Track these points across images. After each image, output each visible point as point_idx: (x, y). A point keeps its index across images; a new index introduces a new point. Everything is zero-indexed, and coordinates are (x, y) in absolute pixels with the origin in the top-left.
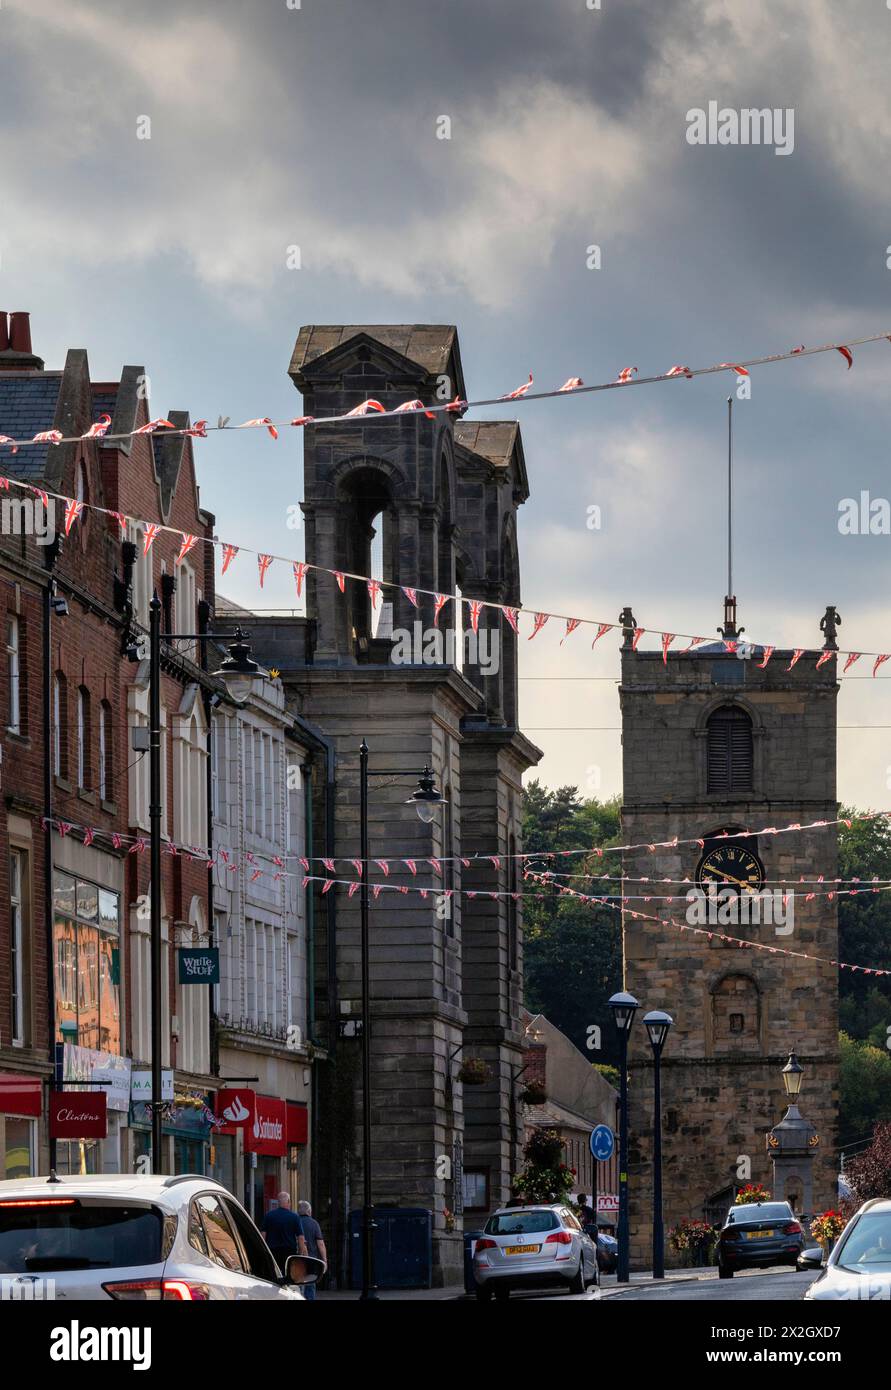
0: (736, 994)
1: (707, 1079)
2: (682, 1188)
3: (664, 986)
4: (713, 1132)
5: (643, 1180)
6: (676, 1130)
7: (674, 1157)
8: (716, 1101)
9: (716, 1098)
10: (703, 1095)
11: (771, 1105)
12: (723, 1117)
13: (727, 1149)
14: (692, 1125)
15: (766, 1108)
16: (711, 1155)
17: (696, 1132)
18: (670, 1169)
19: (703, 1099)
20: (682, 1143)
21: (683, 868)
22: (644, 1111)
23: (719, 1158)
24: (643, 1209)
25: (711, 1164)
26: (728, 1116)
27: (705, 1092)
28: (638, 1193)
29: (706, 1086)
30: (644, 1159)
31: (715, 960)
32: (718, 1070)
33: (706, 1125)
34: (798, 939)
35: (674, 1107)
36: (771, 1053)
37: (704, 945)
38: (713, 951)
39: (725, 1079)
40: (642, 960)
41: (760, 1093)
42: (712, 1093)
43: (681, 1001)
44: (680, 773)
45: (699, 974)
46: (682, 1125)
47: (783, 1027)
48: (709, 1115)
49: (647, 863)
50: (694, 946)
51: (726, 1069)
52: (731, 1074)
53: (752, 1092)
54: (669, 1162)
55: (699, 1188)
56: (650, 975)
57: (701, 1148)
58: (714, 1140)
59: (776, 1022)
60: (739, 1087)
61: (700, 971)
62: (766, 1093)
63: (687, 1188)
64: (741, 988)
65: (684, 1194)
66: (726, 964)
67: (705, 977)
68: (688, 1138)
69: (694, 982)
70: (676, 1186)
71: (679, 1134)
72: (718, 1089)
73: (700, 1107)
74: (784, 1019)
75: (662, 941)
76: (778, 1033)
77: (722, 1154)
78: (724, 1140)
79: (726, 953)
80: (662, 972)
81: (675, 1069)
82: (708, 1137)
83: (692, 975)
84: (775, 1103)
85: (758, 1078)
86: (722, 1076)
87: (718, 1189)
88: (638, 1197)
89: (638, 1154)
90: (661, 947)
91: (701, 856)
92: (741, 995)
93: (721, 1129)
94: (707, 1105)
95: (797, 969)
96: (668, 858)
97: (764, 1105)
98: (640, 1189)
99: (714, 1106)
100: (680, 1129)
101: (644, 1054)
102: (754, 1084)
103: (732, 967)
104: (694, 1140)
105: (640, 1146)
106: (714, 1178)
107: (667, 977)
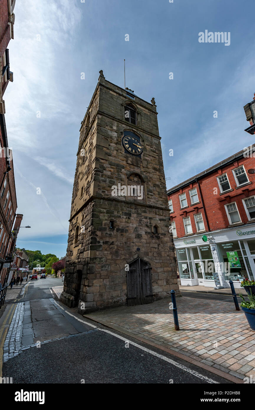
0: (134, 182)
1: (126, 210)
2: (117, 258)
3: (110, 171)
4: (129, 231)
5: (97, 253)
6: (114, 229)
7: (113, 242)
8: (130, 219)
9: (130, 217)
10: (125, 215)
11: (150, 223)
12: (133, 226)
13: (135, 240)
14: (120, 228)
15: (149, 224)
16: (129, 243)
17: (123, 231)
18: (111, 248)
19: (125, 217)
20: (116, 236)
21: (118, 137)
22: (100, 219)
23: (132, 244)
24: (97, 270)
25: (128, 247)
26: (135, 226)
27: (126, 214)
28: (95, 261)
29: (126, 212)
30: (99, 242)
31: (128, 167)
32: (131, 206)
33: (127, 229)
34: (153, 169)
35: (113, 218)
36: (148, 203)
37: (124, 162)
38: (128, 165)
39: (133, 210)
40: (102, 159)
41: (146, 218)
42: (129, 215)
43: (117, 178)
44: (117, 112)
45: (123, 170)
46: (117, 227)
47: (152, 195)
48: (128, 225)
49: (105, 130)
50: (121, 161)
51: (134, 206)
52: (136, 209)
53: (143, 217)
54: (110, 245)
55: (124, 258)
56: (105, 165)
57: (124, 240)
58: (130, 236)
59: (150, 193)
60: (138, 214)
61: (124, 170)
62: (148, 218)
63: (119, 258)
64: (136, 180)
65: (117, 262)
66: (132, 170)
67: (125, 172)
68: (119, 234)
69: (122, 173)
70: (114, 257)
71: (115, 231)
72: (131, 214)
73: (124, 220)
74: (152, 193)
75: (110, 155)
76: (150, 197)
77: (133, 243)
78: (133, 236)
79: (132, 166)
80: (109, 166)
81: (114, 202)
82: (127, 234)
83: (121, 170)
84: (152, 222)
85: (145, 212)
86: (132, 209)
87: (132, 259)
88: (94, 263)
89: (96, 239)
90: (109, 157)
91: (123, 136)
92: (136, 182)
93: (132, 231)
94: (127, 220)
95: (154, 178)
96: (113, 132)
97: (148, 223)
98: (96, 258)
99: (129, 221)
100: (115, 229)
101: (101, 194)
102: (143, 214)
103: (134, 171)
104: (122, 235)
105: (97, 235)
106: (131, 254)
107: (111, 168)
